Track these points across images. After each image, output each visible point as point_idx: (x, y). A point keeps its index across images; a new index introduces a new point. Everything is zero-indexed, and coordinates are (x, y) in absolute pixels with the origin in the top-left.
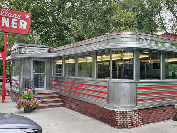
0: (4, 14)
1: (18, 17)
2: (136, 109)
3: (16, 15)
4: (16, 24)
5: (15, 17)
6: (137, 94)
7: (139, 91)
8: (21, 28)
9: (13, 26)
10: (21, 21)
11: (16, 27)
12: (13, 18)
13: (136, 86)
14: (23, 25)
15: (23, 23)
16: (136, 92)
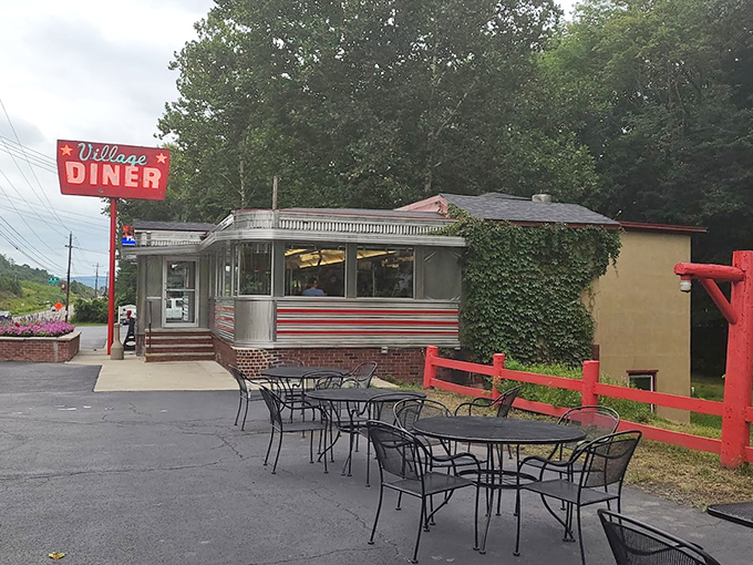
0: (107, 157)
1: (139, 162)
2: (272, 347)
3: (135, 157)
4: (135, 177)
5: (133, 163)
6: (276, 322)
7: (281, 317)
8: (146, 185)
9: (129, 183)
10: (147, 171)
11: (135, 185)
12: (130, 165)
13: (275, 306)
14: (152, 179)
15: (152, 175)
16: (275, 317)
